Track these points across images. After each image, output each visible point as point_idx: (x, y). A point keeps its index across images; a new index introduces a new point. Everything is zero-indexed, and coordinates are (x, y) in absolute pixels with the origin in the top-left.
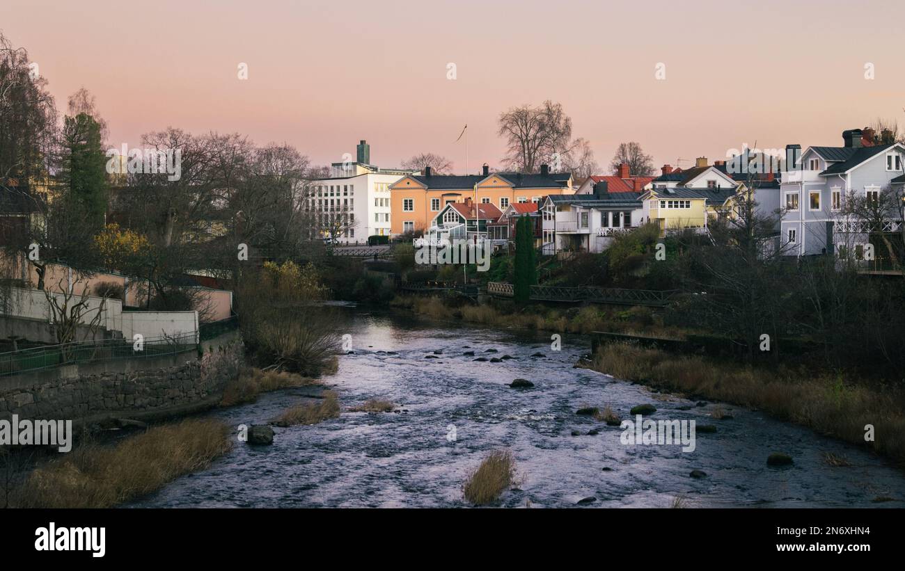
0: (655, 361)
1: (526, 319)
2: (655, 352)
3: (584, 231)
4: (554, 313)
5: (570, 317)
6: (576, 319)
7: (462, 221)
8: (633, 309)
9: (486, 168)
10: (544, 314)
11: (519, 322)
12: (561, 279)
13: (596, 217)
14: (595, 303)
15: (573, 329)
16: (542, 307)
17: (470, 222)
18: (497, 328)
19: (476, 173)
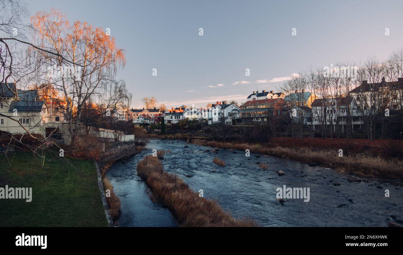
0: (206, 142)
1: (165, 136)
2: (205, 140)
3: (172, 120)
4: (171, 135)
5: (174, 135)
6: (175, 135)
7: (143, 118)
8: (188, 133)
9: (144, 108)
10: (169, 135)
11: (163, 137)
12: (169, 128)
13: (174, 117)
14: (179, 133)
15: (176, 137)
16: (168, 134)
17: (145, 118)
18: (159, 138)
19: (142, 109)
